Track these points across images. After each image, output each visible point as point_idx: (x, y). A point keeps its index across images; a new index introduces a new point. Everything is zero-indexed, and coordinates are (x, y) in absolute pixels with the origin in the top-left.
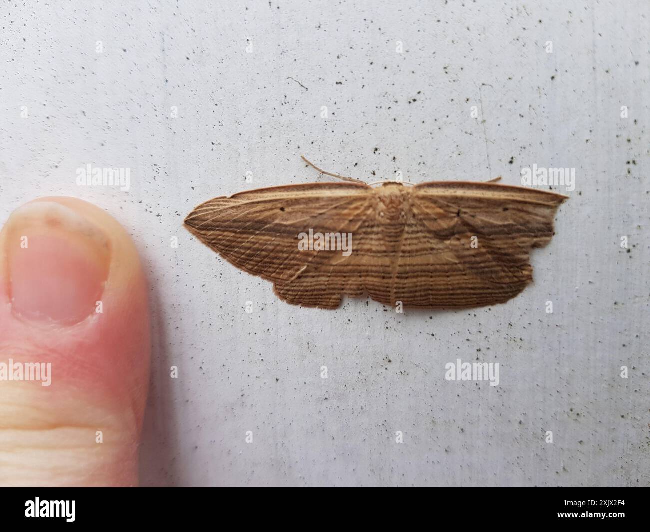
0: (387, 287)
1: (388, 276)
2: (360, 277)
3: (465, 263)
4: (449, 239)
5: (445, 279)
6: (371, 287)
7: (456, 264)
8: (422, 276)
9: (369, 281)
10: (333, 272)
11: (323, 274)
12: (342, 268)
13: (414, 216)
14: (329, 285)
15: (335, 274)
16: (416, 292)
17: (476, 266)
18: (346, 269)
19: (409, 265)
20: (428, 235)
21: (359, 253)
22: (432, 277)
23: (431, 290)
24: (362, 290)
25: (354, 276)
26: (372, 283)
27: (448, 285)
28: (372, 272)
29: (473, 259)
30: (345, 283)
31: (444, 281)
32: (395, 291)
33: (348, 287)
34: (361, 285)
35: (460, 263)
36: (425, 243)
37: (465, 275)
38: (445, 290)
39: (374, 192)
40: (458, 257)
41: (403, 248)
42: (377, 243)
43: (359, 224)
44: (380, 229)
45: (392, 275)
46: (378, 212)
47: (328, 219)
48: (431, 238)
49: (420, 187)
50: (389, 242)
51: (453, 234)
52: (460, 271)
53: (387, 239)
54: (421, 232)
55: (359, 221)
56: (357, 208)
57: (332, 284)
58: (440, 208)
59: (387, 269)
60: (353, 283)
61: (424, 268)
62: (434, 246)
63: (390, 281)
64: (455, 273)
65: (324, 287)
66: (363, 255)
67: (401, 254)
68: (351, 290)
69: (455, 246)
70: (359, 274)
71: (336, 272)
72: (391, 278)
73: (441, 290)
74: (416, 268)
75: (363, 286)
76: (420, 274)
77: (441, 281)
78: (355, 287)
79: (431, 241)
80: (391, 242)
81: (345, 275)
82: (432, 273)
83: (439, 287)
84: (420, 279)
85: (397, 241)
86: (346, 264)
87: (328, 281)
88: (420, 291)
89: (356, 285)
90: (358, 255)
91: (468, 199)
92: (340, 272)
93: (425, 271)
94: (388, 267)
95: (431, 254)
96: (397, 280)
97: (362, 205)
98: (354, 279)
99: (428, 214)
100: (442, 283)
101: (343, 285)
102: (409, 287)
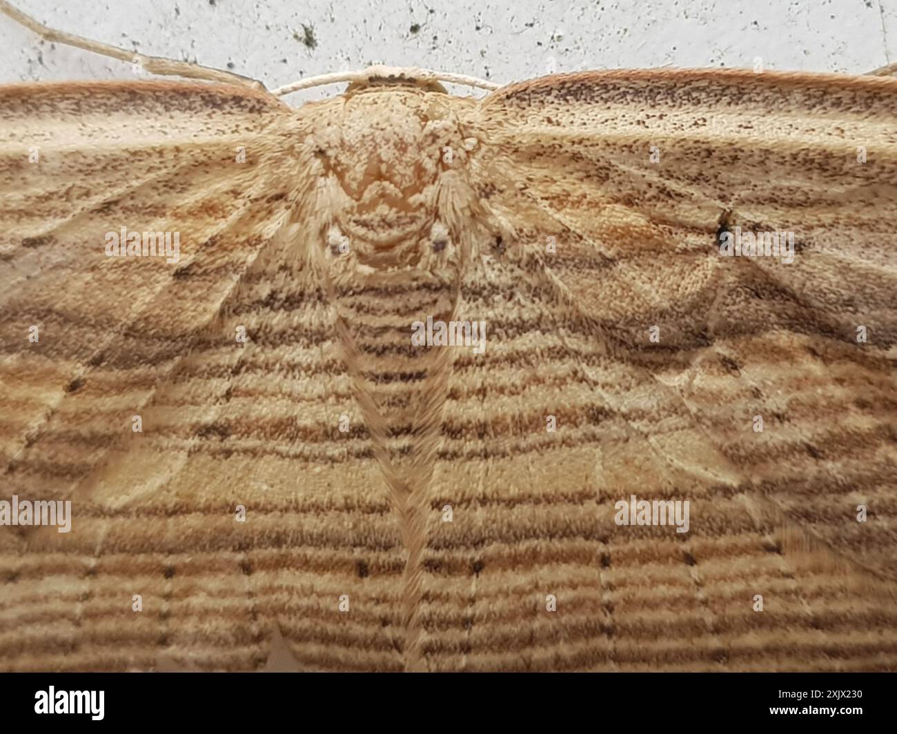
0: (385, 622)
1: (384, 557)
2: (247, 568)
3: (768, 488)
4: (684, 365)
5: (680, 571)
6: (306, 623)
7: (727, 491)
8: (553, 558)
9: (290, 590)
10: (110, 547)
11: (59, 558)
12: (155, 525)
13: (499, 243)
14: (92, 615)
15: (118, 558)
16: (530, 640)
17: (824, 502)
18: (173, 528)
19: (484, 501)
20: (573, 343)
21: (232, 441)
22: (605, 562)
23: (609, 631)
24: (258, 639)
25: (213, 569)
26: (305, 602)
27: (691, 603)
28: (302, 539)
29: (811, 468)
30: (175, 605)
31: (672, 582)
32: (424, 637)
33: (190, 626)
34: (254, 613)
35: (745, 488)
36: (561, 382)
37: (777, 549)
38: (680, 629)
39: (292, 124)
40: (735, 458)
41: (449, 409)
42: (318, 386)
43: (227, 287)
44: (331, 314)
45: (403, 555)
46: (314, 225)
47: (69, 265)
48: (589, 359)
49: (521, 96)
50: (375, 378)
51: (701, 338)
52: (751, 527)
53: (368, 364)
54: (537, 324)
55: (223, 271)
56: (210, 209)
57: (110, 613)
58: (629, 202)
59: (376, 521)
60: (211, 603)
61: (563, 512)
62: (609, 400)
63: (395, 586)
64: (723, 541)
65: (66, 631)
66: (254, 453)
67: (442, 443)
68: (206, 639)
69: (715, 397)
70: (240, 557)
71: (122, 550)
72: (397, 568)
73: (656, 632)
74: (521, 515)
75: (262, 619)
76: (542, 544)
77: (654, 582)
78: (223, 626)
79: (591, 373)
80: (387, 378)
81: (169, 561)
82: (604, 540)
83: (648, 616)
84: (544, 573)
85: (420, 376)
86: (172, 501)
87: (87, 596)
88: (553, 638)
89: (229, 613)
90: (228, 453)
91: (765, 158)
92: (146, 546)
93: (568, 532)
94: (383, 509)
95: (594, 438)
96: (428, 582)
97: (236, 193)
98: (213, 583)
99: (564, 234)
100: (662, 590)
101: (164, 616)
102: (491, 617)
